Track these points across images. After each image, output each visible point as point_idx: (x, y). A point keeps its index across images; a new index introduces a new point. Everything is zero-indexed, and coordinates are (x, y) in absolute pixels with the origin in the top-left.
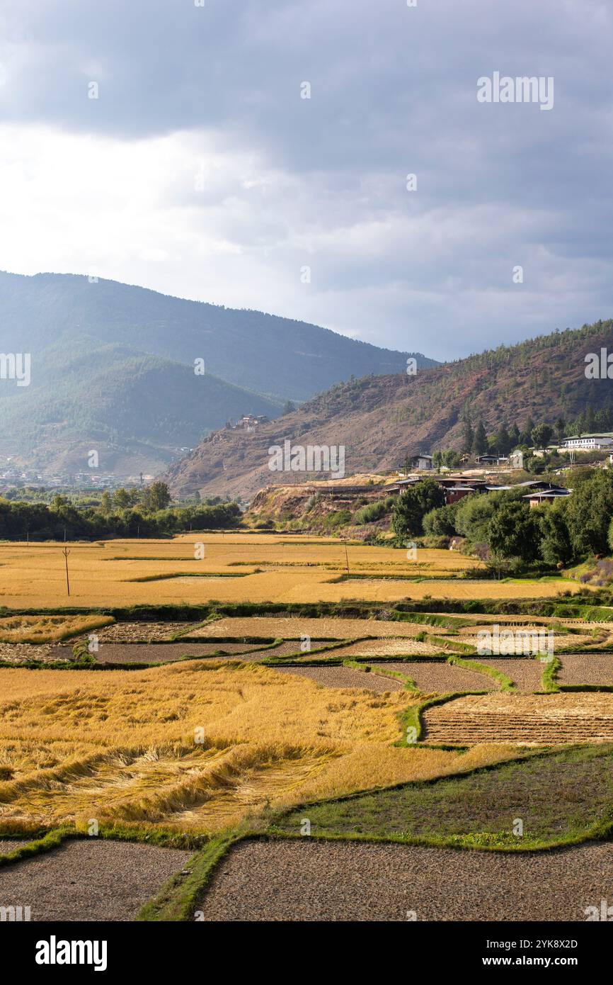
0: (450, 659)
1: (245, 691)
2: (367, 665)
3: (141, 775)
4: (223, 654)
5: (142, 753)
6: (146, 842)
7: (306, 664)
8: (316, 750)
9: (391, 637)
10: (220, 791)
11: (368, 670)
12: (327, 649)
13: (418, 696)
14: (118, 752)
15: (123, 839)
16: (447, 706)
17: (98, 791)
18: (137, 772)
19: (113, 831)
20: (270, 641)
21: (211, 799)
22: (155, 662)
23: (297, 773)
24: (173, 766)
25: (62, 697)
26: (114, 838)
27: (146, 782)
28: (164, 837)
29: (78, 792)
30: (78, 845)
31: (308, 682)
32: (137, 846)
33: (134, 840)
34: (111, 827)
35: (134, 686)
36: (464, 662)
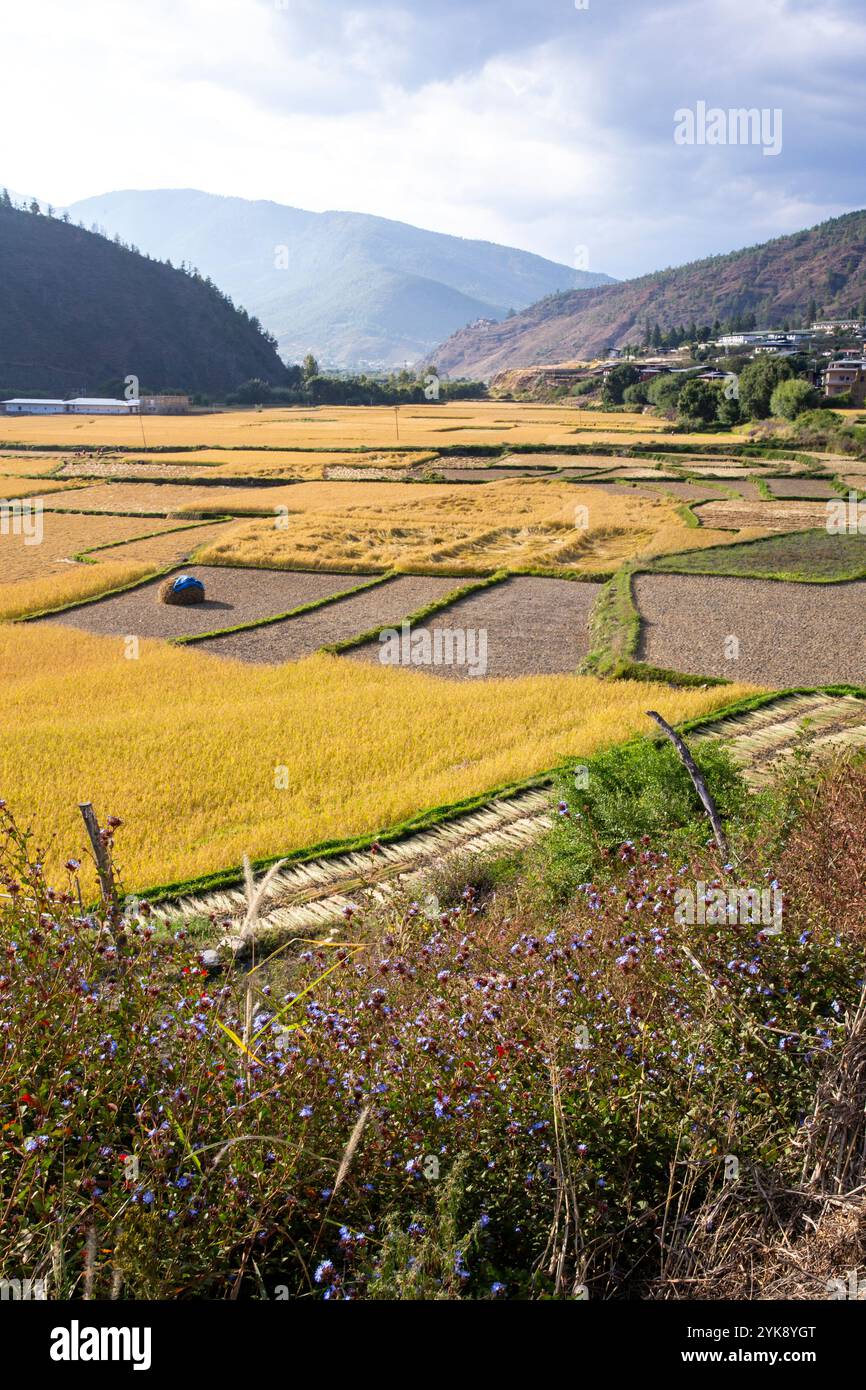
0: (688, 480)
1: (562, 496)
2: (633, 483)
3: (527, 543)
4: (528, 475)
5: (518, 531)
6: (560, 578)
7: (590, 482)
8: (634, 530)
9: (636, 467)
10: (587, 551)
11: (635, 486)
12: (597, 474)
13: (680, 501)
14: (505, 530)
15: (545, 576)
16: (704, 506)
17: (504, 552)
18: (523, 541)
19: (537, 571)
20: (555, 468)
21: (582, 556)
22: (488, 479)
23: (628, 543)
24: (544, 538)
25: (444, 498)
26: (539, 575)
27: (532, 548)
28: (572, 574)
29: (492, 551)
30: (518, 580)
31: (601, 491)
32: (555, 580)
33: (552, 577)
34: (535, 569)
35: (488, 493)
36: (699, 482)
